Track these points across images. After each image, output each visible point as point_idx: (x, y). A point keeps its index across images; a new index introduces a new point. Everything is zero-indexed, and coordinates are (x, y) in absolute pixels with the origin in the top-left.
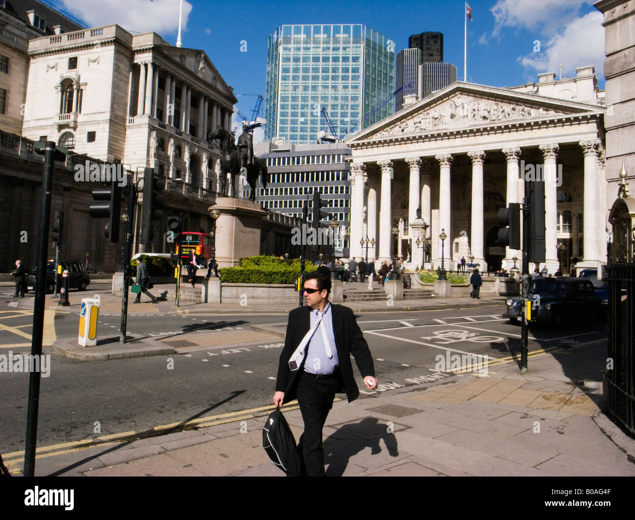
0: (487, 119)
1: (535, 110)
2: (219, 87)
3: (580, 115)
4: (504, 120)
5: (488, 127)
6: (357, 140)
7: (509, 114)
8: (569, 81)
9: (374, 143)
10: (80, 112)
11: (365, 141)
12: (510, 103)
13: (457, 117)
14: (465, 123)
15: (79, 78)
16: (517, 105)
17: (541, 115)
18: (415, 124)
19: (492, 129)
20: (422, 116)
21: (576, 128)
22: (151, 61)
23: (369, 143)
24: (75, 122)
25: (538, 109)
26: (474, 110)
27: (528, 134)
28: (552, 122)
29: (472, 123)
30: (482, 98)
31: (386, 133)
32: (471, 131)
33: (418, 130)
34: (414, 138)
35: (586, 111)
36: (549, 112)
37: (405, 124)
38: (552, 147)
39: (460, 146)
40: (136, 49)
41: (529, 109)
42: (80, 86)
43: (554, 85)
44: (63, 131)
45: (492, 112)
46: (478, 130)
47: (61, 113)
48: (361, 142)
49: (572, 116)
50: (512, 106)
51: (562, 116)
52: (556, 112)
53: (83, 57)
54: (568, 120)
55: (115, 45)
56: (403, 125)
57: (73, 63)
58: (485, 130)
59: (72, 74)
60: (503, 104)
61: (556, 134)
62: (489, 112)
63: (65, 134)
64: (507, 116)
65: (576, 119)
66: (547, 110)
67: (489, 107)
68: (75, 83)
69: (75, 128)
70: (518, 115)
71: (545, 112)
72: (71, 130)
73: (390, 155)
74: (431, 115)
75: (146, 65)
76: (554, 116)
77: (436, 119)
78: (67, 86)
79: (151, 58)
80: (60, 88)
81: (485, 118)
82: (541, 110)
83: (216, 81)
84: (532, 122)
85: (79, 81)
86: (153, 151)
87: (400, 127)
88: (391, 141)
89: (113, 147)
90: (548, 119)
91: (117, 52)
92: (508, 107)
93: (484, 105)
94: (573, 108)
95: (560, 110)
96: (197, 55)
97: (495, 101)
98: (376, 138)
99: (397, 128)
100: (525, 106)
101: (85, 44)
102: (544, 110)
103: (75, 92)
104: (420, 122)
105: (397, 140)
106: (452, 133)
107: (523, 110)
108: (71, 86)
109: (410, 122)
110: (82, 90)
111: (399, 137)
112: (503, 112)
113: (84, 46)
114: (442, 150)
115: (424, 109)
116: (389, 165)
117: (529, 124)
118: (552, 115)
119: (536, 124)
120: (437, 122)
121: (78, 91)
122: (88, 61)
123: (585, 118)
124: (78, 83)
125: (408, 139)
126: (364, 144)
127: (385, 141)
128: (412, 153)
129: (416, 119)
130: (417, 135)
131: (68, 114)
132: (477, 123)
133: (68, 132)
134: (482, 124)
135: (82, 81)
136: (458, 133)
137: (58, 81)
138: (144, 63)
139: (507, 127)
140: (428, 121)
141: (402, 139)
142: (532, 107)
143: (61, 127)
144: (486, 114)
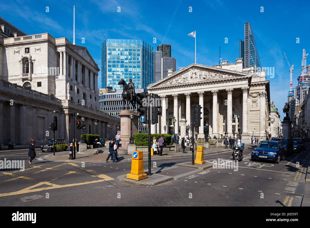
0: (205, 79)
1: (224, 75)
2: (92, 64)
3: (242, 77)
4: (212, 79)
5: (206, 82)
6: (152, 87)
7: (214, 77)
8: (234, 64)
9: (159, 88)
10: (33, 73)
11: (156, 88)
12: (214, 72)
13: (193, 78)
14: (196, 80)
15: (31, 57)
16: (217, 73)
17: (227, 77)
18: (176, 81)
19: (207, 83)
20: (179, 77)
21: (240, 82)
22: (65, 51)
23: (157, 88)
24: (31, 77)
25: (226, 75)
26: (200, 75)
27: (222, 84)
28: (231, 80)
29: (199, 80)
30: (203, 70)
31: (164, 84)
32: (199, 84)
33: (177, 83)
34: (176, 86)
35: (245, 76)
36: (230, 76)
37: (172, 81)
38: (231, 90)
39: (194, 89)
40: (57, 45)
41: (222, 75)
42: (32, 61)
43: (228, 65)
44: (25, 82)
45: (207, 76)
46: (202, 83)
47: (23, 73)
48: (153, 88)
49: (239, 77)
50: (215, 74)
51: (235, 78)
52: (233, 76)
53: (32, 48)
54: (237, 79)
55: (48, 43)
56: (171, 81)
57: (27, 50)
58: (205, 83)
59: (28, 55)
60: (212, 73)
61: (233, 85)
62: (206, 76)
63: (26, 83)
64: (213, 78)
65: (240, 79)
66: (229, 75)
67: (206, 74)
68: (29, 59)
69: (31, 80)
70: (217, 77)
71: (228, 76)
72: (29, 81)
73: (166, 93)
74: (182, 77)
75: (63, 53)
76: (231, 78)
77: (184, 79)
78: (25, 61)
79: (65, 50)
80: (22, 62)
81: (204, 78)
82: (227, 75)
83: (91, 62)
84: (223, 80)
85: (31, 58)
86: (68, 91)
87: (170, 82)
88: (166, 87)
89: (50, 89)
90: (229, 79)
91: (49, 46)
92: (213, 74)
93: (204, 73)
94: (239, 74)
95: (234, 75)
96: (83, 49)
97: (209, 71)
98: (160, 86)
99: (168, 83)
100: (221, 74)
101: (33, 42)
102: (228, 75)
103: (30, 64)
104: (178, 80)
105: (168, 87)
106: (191, 85)
107: (220, 75)
108: (27, 61)
109: (174, 80)
110: (33, 63)
111: (170, 86)
112: (211, 76)
113: (32, 43)
114: (187, 91)
115: (180, 74)
116: (166, 97)
117: (222, 81)
118: (231, 77)
119: (225, 81)
120: (185, 80)
121: (31, 63)
122: (35, 50)
123: (244, 78)
124: (31, 60)
125: (173, 87)
126: (155, 89)
127: (164, 88)
128: (175, 92)
129: (176, 79)
130: (177, 85)
131: (27, 74)
132: (201, 80)
133: (28, 82)
134: (203, 81)
135: (32, 59)
136: (194, 84)
137: (20, 58)
138: (61, 51)
139: (213, 82)
140: (181, 79)
141: (171, 87)
142: (223, 74)
143: (23, 80)
144: (205, 77)
